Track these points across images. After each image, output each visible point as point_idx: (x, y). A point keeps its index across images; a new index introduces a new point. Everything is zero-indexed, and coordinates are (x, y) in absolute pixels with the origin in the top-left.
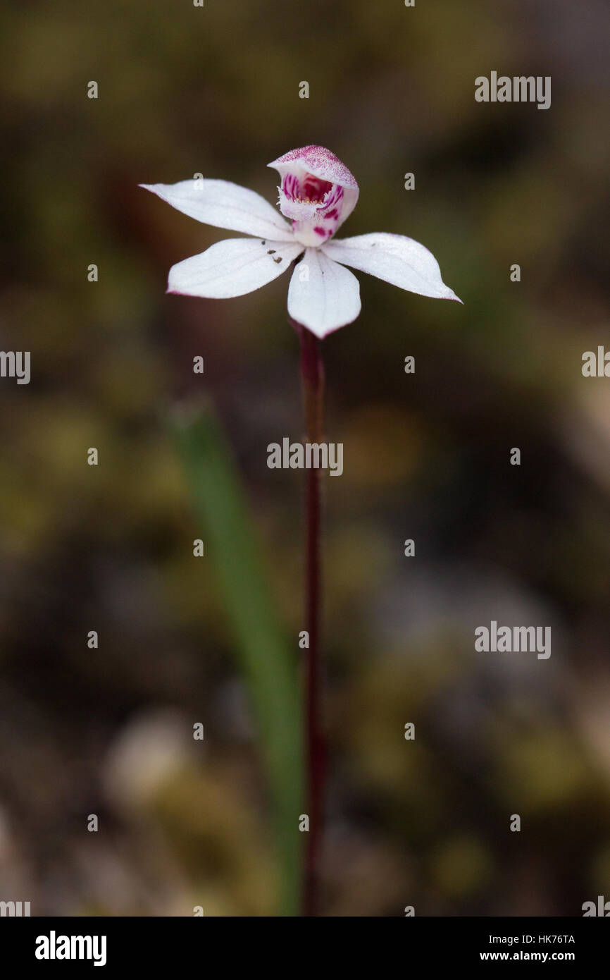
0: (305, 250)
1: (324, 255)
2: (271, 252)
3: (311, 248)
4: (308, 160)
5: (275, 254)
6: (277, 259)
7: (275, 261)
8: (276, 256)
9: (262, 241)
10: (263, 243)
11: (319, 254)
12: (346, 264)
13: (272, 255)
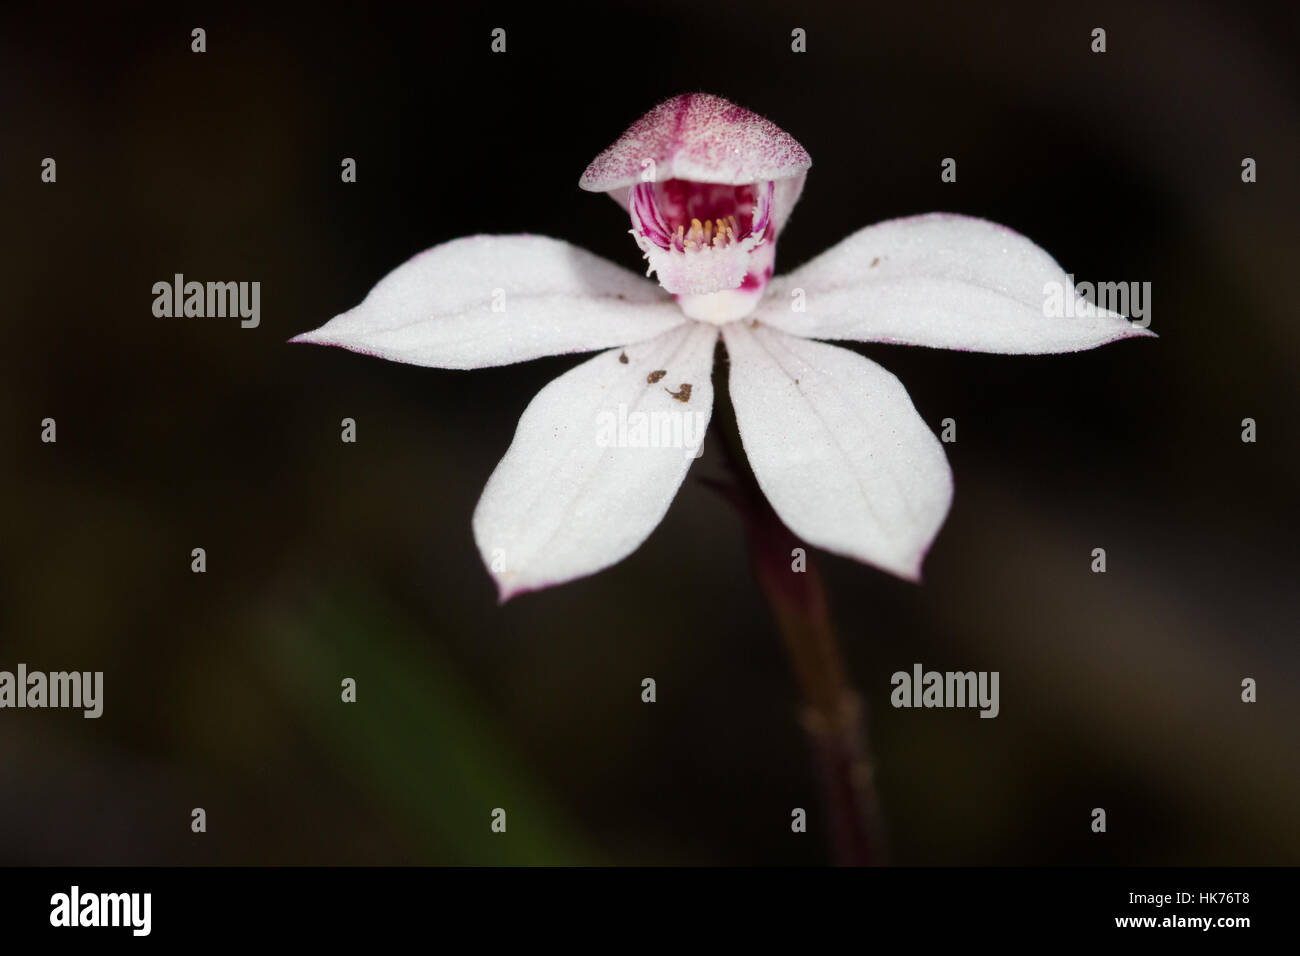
0: (720, 335)
1: (772, 330)
2: (655, 377)
3: (730, 324)
4: (693, 151)
5: (666, 377)
6: (678, 390)
7: (676, 396)
8: (672, 381)
9: (618, 353)
10: (624, 359)
11: (760, 331)
12: (837, 337)
13: (661, 381)
